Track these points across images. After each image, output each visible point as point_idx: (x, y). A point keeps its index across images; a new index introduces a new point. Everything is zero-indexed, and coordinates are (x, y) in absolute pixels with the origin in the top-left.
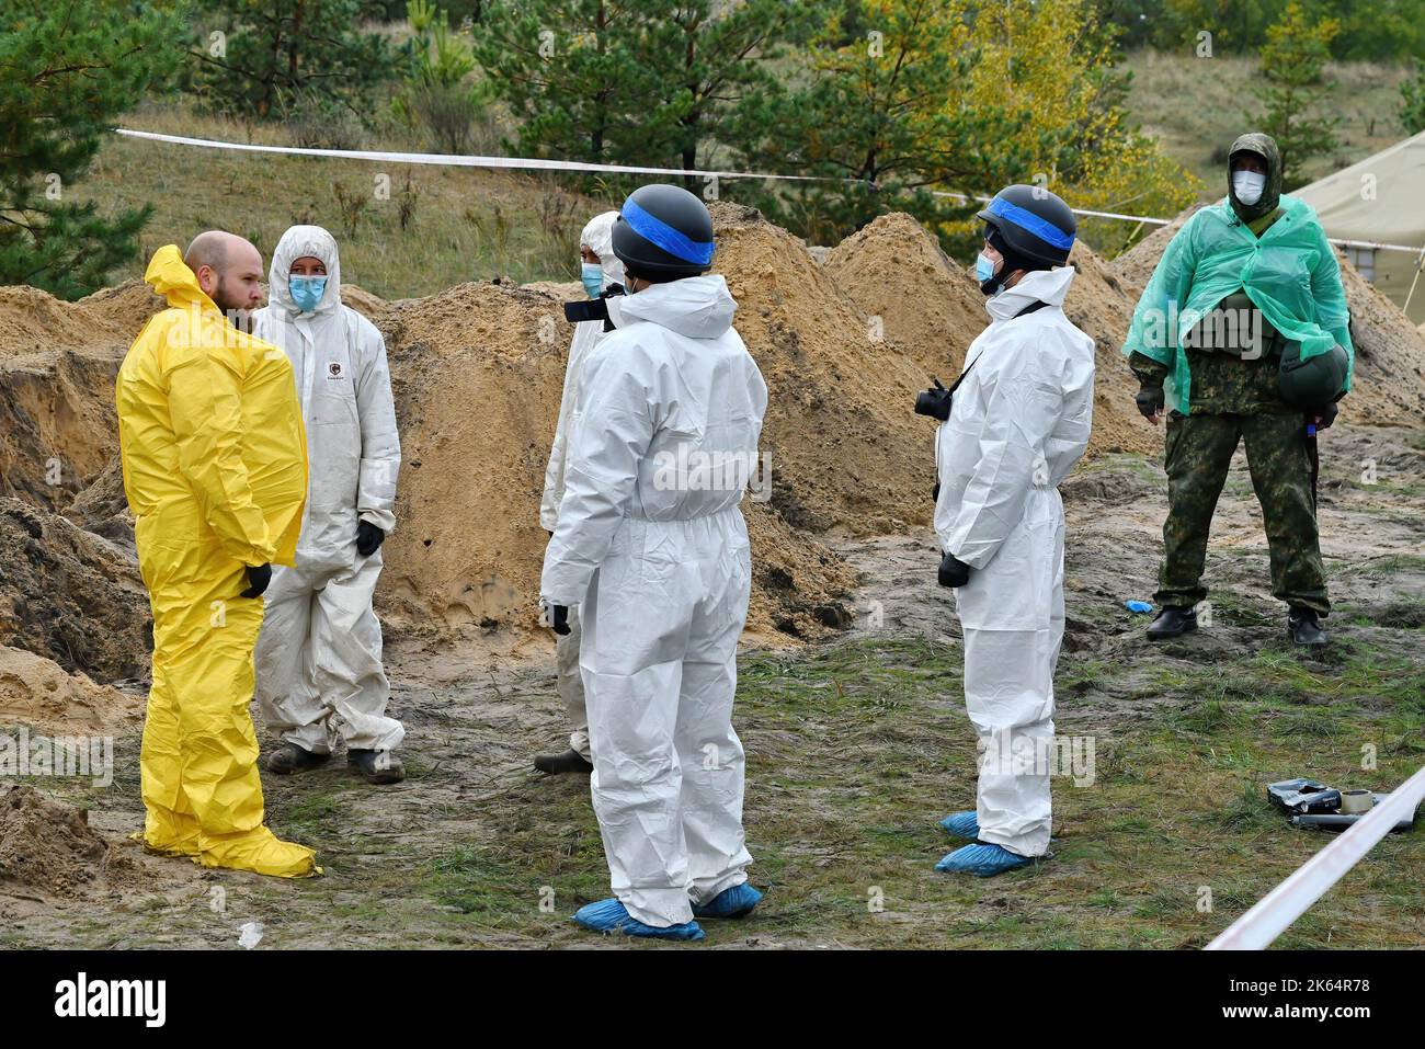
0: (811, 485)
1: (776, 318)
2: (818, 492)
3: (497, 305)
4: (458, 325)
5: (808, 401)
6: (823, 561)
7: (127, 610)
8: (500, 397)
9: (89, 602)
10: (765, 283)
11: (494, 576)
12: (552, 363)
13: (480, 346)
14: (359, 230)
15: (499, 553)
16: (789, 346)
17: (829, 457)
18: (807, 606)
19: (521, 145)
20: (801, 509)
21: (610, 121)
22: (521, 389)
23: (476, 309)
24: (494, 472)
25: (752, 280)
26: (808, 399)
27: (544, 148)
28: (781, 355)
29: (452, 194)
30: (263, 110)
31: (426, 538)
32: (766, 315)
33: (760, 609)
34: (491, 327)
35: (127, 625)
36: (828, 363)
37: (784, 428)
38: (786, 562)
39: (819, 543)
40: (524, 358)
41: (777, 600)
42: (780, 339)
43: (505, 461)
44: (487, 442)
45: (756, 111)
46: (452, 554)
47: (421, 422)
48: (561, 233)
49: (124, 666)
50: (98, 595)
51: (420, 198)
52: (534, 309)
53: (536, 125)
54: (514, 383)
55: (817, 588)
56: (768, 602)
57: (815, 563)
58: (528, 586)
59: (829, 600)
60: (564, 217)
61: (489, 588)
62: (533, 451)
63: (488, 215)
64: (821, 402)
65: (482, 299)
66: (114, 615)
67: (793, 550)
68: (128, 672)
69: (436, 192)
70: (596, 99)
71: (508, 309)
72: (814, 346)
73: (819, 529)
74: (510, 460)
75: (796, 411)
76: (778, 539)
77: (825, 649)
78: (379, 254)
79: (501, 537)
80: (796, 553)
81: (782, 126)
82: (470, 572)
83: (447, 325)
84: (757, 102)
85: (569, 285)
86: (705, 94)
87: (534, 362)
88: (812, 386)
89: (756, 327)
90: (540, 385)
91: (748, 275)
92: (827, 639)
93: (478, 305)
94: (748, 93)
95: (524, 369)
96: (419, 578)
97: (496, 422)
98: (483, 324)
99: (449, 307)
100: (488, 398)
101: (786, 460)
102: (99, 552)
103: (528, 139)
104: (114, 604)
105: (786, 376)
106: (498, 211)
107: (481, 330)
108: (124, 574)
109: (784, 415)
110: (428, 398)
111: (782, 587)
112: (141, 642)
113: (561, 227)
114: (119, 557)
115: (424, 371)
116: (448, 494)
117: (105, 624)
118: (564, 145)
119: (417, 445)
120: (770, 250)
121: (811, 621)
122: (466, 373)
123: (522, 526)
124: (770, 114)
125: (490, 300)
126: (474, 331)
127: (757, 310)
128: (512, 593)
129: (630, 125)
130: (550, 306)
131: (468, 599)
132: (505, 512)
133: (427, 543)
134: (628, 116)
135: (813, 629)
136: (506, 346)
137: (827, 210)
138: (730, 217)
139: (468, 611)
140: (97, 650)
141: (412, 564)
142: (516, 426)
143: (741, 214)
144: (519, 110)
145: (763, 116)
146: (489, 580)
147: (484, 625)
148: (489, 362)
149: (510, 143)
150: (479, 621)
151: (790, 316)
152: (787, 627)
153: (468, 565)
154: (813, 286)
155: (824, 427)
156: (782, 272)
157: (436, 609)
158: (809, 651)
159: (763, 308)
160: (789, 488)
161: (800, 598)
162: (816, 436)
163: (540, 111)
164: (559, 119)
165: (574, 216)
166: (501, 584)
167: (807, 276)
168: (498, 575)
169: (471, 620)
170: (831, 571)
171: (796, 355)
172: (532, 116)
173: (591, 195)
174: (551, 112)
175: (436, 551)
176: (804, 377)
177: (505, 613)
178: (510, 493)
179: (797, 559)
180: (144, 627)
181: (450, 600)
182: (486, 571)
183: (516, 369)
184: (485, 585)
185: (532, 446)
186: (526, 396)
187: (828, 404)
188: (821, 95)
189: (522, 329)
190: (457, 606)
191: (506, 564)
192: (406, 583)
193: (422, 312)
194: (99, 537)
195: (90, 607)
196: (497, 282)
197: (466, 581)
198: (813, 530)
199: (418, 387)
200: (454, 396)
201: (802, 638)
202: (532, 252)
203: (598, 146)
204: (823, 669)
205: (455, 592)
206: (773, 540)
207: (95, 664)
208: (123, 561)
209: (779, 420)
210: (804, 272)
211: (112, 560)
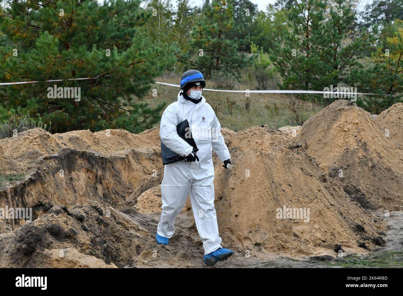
0: (371, 194)
1: (359, 137)
2: (374, 196)
3: (262, 134)
4: (249, 141)
5: (370, 166)
6: (375, 221)
7: (131, 241)
8: (262, 165)
9: (118, 237)
10: (355, 126)
11: (259, 228)
12: (280, 154)
13: (256, 148)
14: (233, 111)
15: (261, 220)
16: (364, 147)
17: (378, 184)
18: (369, 238)
19: (284, 85)
20: (368, 202)
21: (311, 78)
22: (269, 163)
23: (255, 135)
24: (260, 191)
25: (351, 125)
26: (370, 165)
27: (291, 86)
28: (361, 150)
29: (262, 100)
30: (209, 77)
31: (236, 214)
32: (355, 137)
33: (353, 239)
34: (260, 142)
35: (131, 246)
36: (377, 152)
37: (362, 174)
38: (362, 222)
39: (374, 214)
40: (270, 152)
41: (359, 236)
42: (360, 145)
43: (264, 187)
44: (257, 181)
45: (356, 75)
46: (245, 220)
47: (235, 174)
48: (295, 112)
49: (128, 261)
50: (121, 235)
51: (252, 101)
52: (275, 135)
53: (288, 79)
54: (267, 161)
55: (373, 231)
56: (356, 237)
57: (373, 222)
58: (271, 231)
59: (377, 235)
60: (296, 106)
61: (257, 232)
62: (273, 184)
63: (272, 106)
64: (374, 166)
65: (257, 132)
66: (126, 242)
67: (365, 217)
68: (130, 263)
69: (257, 100)
70: (306, 71)
71: (266, 135)
72: (372, 147)
73: (374, 209)
74: (265, 187)
75: (366, 169)
76: (359, 214)
77: (376, 254)
78: (238, 118)
79: (262, 214)
80: (366, 219)
81: (364, 78)
82: (251, 226)
83: (245, 141)
84: (356, 72)
85: (295, 127)
86: (340, 69)
87: (274, 153)
88: (371, 160)
89: (352, 141)
90: (276, 161)
91: (349, 123)
92: (377, 250)
93: (256, 134)
94: (353, 69)
95: (270, 156)
96: (233, 228)
97: (261, 174)
98: (257, 141)
99: (246, 135)
100: (258, 166)
101: (362, 185)
102: (123, 219)
103: (286, 83)
104: (126, 238)
105: (362, 157)
106: (275, 105)
107: (257, 143)
108: (131, 227)
109: (362, 170)
110: (237, 166)
111: (361, 231)
112: (135, 252)
113: (295, 109)
114: (130, 221)
115: (236, 157)
116: (244, 199)
117: (123, 245)
118: (297, 85)
119: (233, 182)
120: (357, 115)
121: (371, 244)
122: (251, 157)
123: (269, 210)
124: (360, 74)
125: (260, 132)
126: (254, 143)
127: (353, 135)
128: (265, 234)
129: (317, 79)
130: (280, 134)
131: (250, 236)
132: (263, 205)
133: (236, 216)
134: (316, 76)
135: (372, 246)
136: (265, 148)
137: (378, 104)
138: (343, 104)
139: (250, 240)
140: (120, 255)
141: (231, 223)
142: (268, 175)
143: (347, 104)
144: (283, 75)
145: (358, 76)
146: (257, 229)
147: (256, 245)
148: (258, 154)
149: (280, 84)
150: (254, 244)
151: (364, 137)
152: (362, 246)
153: (250, 224)
154: (371, 127)
155: (376, 174)
156: (361, 122)
157: (239, 239)
158: (370, 255)
159: (354, 134)
160: (364, 195)
161: (367, 235)
162: (373, 177)
163: (289, 75)
164: (296, 78)
165: (299, 106)
166: (262, 230)
167: (370, 124)
168: (261, 227)
169: (251, 243)
170: (378, 225)
171: (366, 150)
172: (287, 76)
173: (304, 100)
174: (293, 75)
175: (239, 219)
176: (369, 157)
177: (263, 240)
178: (265, 199)
179: (366, 221)
180: (136, 246)
181: (244, 236)
182: (256, 226)
183: (268, 156)
184: (256, 231)
185: (273, 182)
186: (271, 165)
187: (377, 166)
188: (375, 69)
189: (270, 142)
190: (246, 238)
191: (264, 224)
192: (229, 230)
193: (237, 137)
194: (124, 214)
195: (118, 239)
196: (263, 126)
197: (250, 229)
198: (372, 209)
199: (234, 162)
200: (246, 165)
201: (368, 249)
202: (286, 117)
203: (307, 86)
204: (375, 262)
205: (246, 233)
206: (358, 214)
207: (119, 260)
208: (131, 223)
209: (360, 172)
210: (369, 122)
211: (128, 222)
